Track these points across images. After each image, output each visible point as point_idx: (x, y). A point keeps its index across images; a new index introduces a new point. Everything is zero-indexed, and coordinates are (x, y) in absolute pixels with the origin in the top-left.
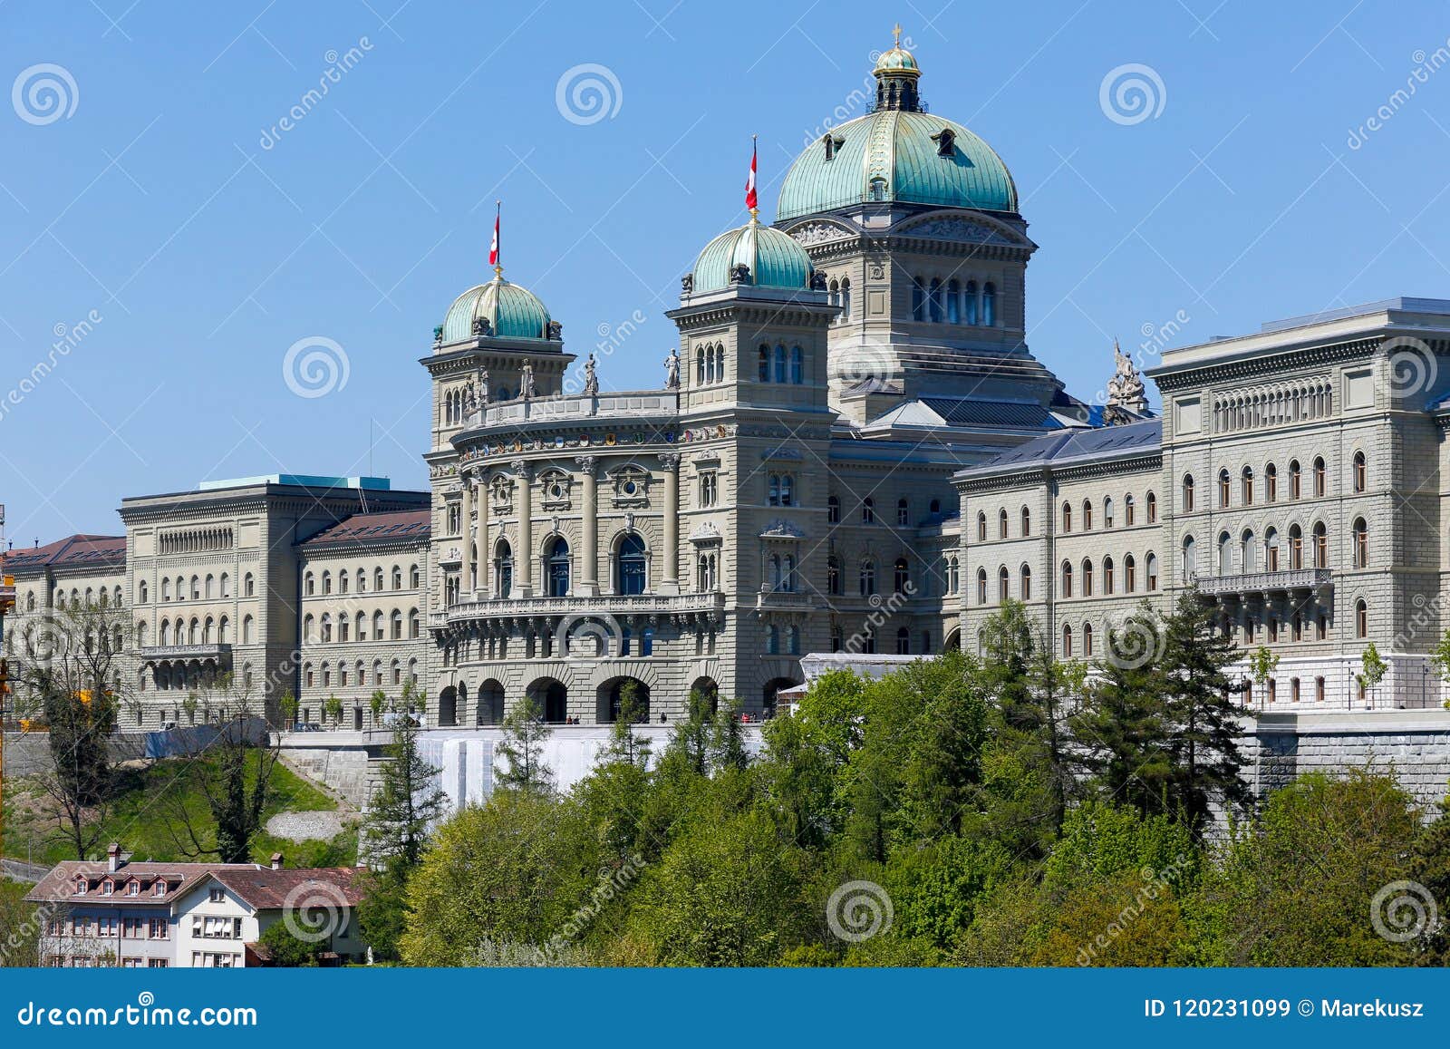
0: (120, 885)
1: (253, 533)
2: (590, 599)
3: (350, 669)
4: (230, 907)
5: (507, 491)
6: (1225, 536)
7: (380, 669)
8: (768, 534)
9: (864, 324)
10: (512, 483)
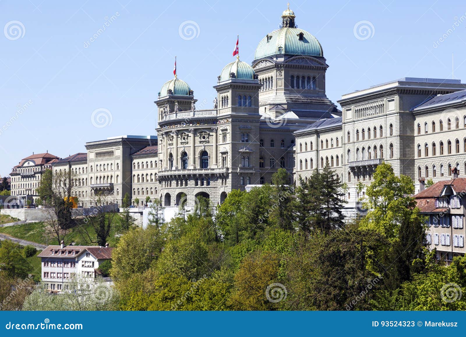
0: (63, 252)
1: (118, 152)
2: (193, 170)
3: (144, 190)
4: (91, 258)
5: (172, 139)
6: (358, 149)
7: (152, 190)
8: (241, 150)
9: (277, 89)
10: (173, 136)
